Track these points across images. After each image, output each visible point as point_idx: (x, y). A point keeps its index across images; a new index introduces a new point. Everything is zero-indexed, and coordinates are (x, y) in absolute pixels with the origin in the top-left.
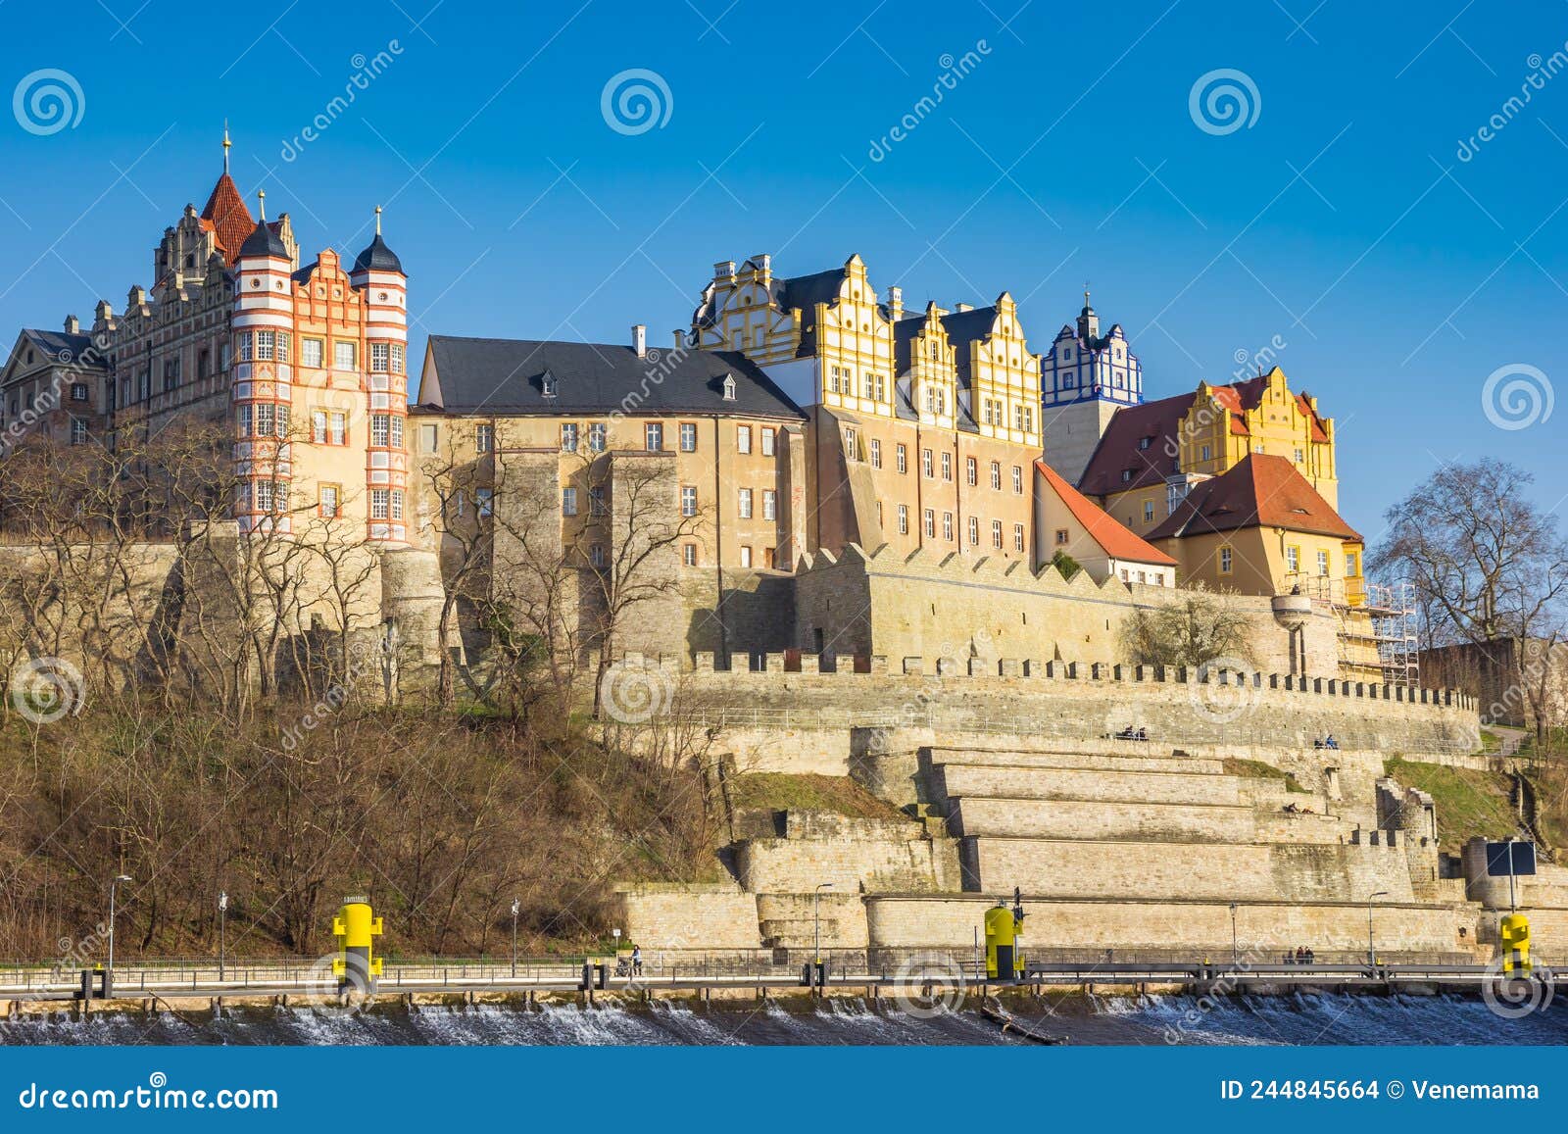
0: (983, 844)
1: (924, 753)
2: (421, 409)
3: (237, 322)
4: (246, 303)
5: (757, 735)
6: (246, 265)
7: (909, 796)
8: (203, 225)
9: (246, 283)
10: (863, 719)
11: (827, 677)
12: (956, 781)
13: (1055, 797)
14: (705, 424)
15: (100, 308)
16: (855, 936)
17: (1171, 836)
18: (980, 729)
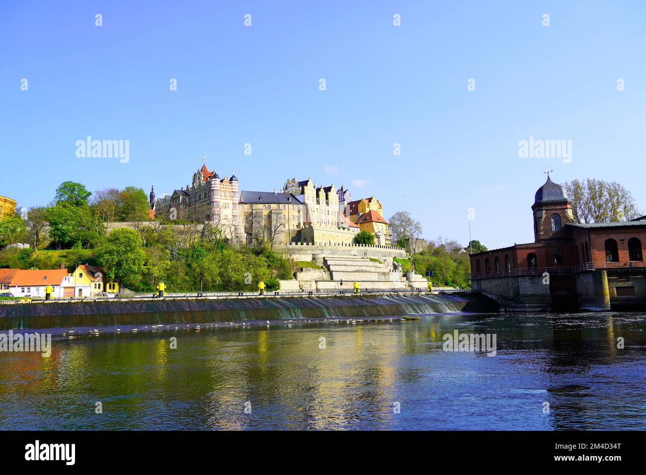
0: (333, 273)
1: (324, 258)
2: (241, 203)
3: (212, 189)
4: (213, 186)
5: (298, 255)
6: (213, 179)
7: (322, 265)
8: (201, 173)
9: (213, 182)
10: (313, 253)
11: (308, 246)
12: (329, 263)
13: (344, 265)
14: (287, 205)
15: (188, 186)
16: (314, 287)
17: (362, 271)
18: (332, 254)
